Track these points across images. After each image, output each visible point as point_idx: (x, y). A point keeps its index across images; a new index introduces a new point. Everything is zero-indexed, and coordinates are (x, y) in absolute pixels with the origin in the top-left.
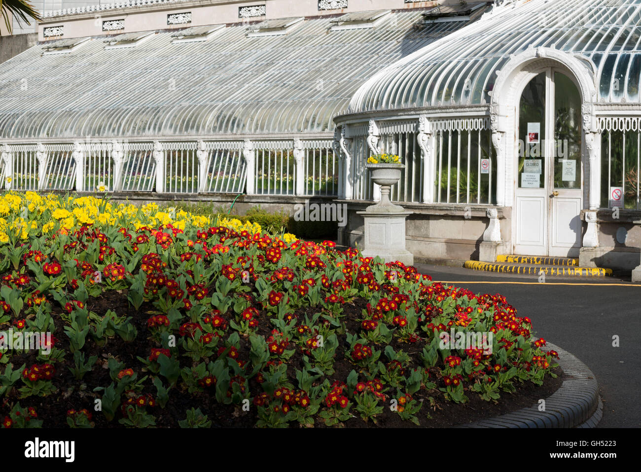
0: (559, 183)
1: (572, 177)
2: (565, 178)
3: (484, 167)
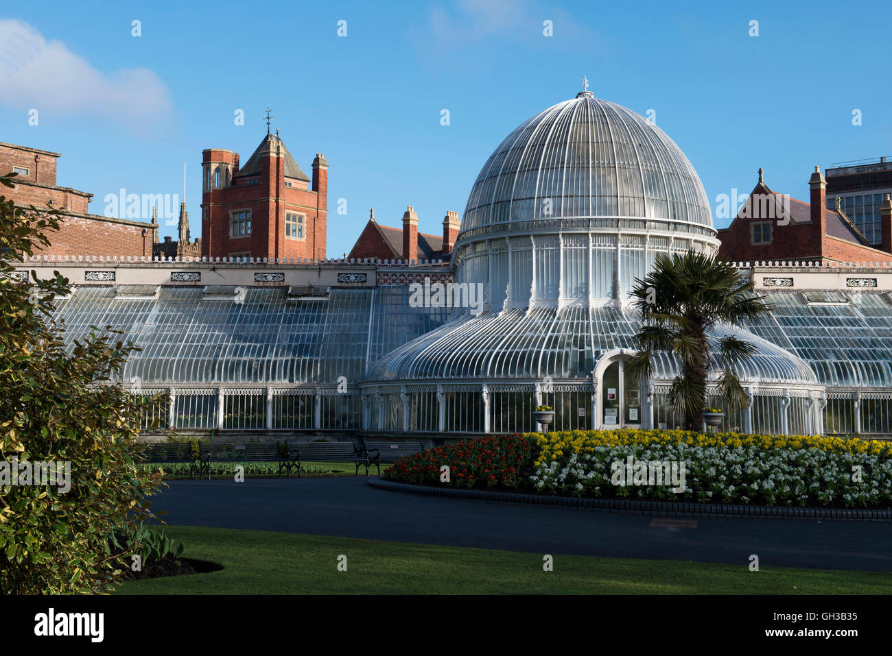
0: (628, 421)
1: (636, 418)
2: (631, 418)
3: (581, 412)
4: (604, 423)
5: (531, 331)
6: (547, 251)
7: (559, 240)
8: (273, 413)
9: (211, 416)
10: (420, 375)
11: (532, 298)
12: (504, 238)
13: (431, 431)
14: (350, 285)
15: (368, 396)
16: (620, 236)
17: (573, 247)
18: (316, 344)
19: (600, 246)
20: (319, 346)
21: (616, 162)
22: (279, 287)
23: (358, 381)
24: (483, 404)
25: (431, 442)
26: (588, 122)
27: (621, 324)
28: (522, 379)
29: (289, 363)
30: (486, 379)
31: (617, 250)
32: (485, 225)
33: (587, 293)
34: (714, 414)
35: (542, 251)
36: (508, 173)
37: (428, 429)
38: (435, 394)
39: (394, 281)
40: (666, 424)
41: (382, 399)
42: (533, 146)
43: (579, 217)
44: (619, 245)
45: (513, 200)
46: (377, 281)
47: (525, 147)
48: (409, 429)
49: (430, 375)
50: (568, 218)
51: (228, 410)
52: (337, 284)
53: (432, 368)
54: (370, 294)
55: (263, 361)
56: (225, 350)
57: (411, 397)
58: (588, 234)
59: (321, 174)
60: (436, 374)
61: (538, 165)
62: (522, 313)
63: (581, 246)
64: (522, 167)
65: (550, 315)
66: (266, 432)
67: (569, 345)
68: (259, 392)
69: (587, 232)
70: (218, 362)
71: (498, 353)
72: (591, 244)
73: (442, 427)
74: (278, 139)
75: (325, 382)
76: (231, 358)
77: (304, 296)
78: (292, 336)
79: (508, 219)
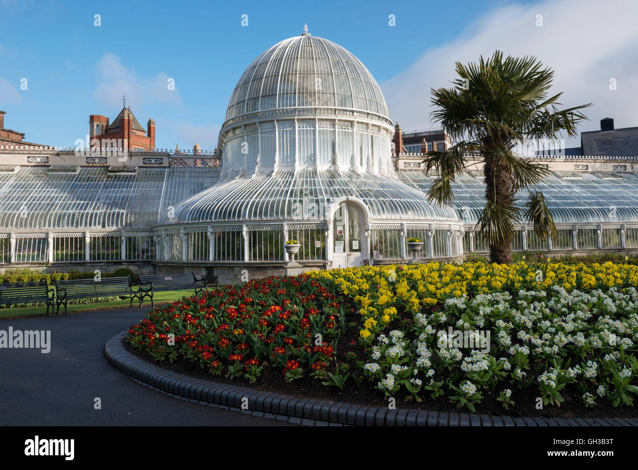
0: (351, 250)
1: (357, 248)
2: (354, 248)
3: (318, 244)
4: (334, 252)
5: (277, 186)
6: (286, 131)
7: (295, 123)
8: (90, 250)
9: (43, 253)
10: (195, 219)
11: (276, 164)
12: (256, 123)
13: (203, 261)
14: (152, 165)
15: (158, 236)
16: (337, 121)
17: (305, 129)
18: (124, 202)
19: (323, 127)
20: (126, 202)
21: (333, 72)
22: (103, 167)
23: (152, 226)
24: (243, 240)
25: (204, 269)
26: (311, 46)
27: (341, 181)
28: (273, 221)
29: (103, 215)
30: (245, 221)
31: (335, 130)
32: (241, 115)
33: (315, 161)
34: (418, 243)
35: (283, 131)
36: (257, 79)
37: (202, 259)
38: (206, 233)
39: (181, 164)
40: (378, 252)
41: (168, 238)
42: (274, 61)
43: (309, 107)
44: (337, 127)
45: (261, 97)
46: (170, 164)
47: (268, 62)
48: (188, 260)
49: (203, 219)
50: (301, 107)
51: (56, 247)
52: (142, 165)
53: (203, 215)
54: (165, 171)
55: (83, 213)
56: (56, 206)
57: (188, 237)
58: (315, 119)
59: (152, 128)
60: (207, 218)
61: (279, 73)
62: (270, 175)
63: (310, 127)
64: (267, 75)
65: (290, 176)
66: (85, 263)
67: (306, 195)
68: (79, 235)
69: (314, 117)
70: (49, 214)
71: (254, 202)
72: (317, 126)
73: (211, 258)
74: (129, 110)
75: (128, 227)
76: (60, 211)
77: (119, 171)
78: (108, 197)
79: (258, 109)
